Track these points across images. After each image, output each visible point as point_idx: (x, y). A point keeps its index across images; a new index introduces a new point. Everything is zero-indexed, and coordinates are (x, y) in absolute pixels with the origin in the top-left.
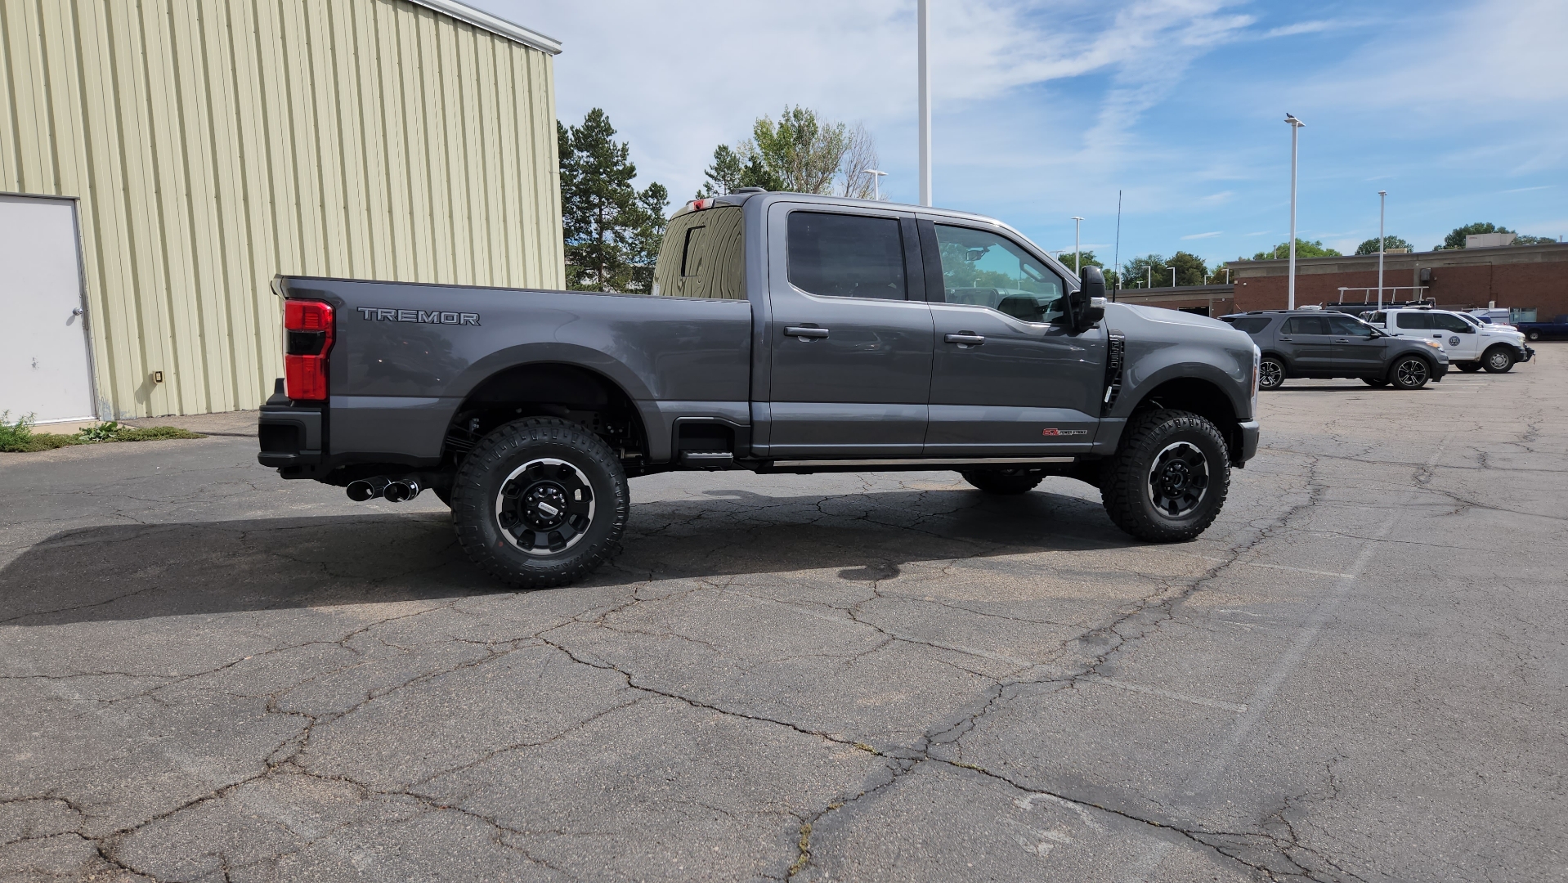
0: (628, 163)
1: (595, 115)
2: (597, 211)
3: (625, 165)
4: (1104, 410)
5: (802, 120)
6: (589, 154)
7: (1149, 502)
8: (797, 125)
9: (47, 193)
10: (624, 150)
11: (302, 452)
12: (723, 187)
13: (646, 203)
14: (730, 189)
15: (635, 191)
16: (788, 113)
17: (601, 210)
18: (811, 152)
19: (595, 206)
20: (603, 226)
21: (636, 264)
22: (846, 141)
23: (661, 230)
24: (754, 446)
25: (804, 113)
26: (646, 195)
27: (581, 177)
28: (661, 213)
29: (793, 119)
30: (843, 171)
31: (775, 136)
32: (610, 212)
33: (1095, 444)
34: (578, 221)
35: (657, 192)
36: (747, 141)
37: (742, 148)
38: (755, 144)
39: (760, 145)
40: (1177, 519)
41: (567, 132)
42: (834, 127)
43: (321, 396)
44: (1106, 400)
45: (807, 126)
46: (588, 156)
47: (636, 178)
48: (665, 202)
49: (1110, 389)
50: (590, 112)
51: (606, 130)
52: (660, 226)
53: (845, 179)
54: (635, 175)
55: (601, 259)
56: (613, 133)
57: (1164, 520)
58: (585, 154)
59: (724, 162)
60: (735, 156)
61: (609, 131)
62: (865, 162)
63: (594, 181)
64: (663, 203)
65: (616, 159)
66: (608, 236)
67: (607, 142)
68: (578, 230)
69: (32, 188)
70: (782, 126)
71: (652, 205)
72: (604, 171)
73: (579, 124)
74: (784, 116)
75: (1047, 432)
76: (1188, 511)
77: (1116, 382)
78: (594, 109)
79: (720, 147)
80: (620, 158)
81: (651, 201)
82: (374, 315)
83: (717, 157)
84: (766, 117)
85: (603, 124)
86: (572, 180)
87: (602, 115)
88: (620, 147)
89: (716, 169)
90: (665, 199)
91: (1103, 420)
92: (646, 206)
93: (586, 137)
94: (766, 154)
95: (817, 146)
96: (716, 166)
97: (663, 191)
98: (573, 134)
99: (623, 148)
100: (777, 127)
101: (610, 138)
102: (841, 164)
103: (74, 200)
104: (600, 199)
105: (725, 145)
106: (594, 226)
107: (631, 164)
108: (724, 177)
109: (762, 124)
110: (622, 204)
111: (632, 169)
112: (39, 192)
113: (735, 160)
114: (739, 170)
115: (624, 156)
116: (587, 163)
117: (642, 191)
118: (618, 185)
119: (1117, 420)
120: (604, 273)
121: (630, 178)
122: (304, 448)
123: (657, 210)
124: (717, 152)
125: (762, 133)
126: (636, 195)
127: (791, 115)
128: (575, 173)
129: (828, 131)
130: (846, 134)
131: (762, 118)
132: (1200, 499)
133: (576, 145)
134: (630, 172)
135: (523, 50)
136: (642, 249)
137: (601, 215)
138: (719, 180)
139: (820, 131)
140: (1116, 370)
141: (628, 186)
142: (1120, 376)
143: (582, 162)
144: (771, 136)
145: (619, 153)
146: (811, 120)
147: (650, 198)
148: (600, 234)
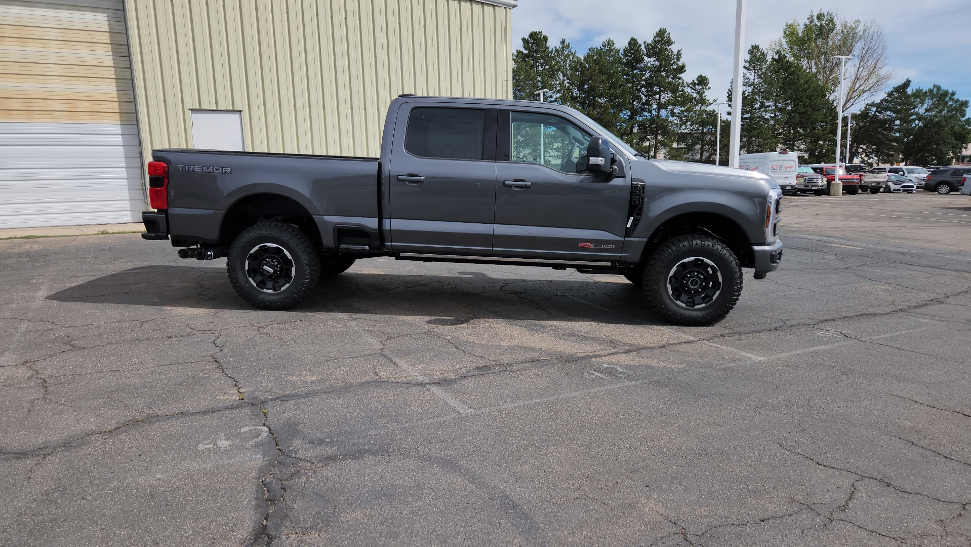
0: (680, 63)
1: (661, 33)
2: (657, 96)
3: (678, 65)
4: (628, 233)
5: (823, 20)
6: (655, 59)
7: (666, 297)
8: (819, 24)
9: (228, 109)
10: (679, 55)
11: (158, 234)
12: (753, 74)
13: (694, 89)
14: (758, 75)
15: (685, 82)
16: (812, 16)
17: (660, 96)
18: (830, 43)
19: (656, 93)
20: (661, 106)
21: (682, 131)
22: (861, 33)
23: (702, 107)
24: (386, 243)
25: (826, 15)
26: (694, 84)
27: (648, 75)
28: (704, 95)
29: (816, 20)
30: (856, 56)
31: (800, 35)
32: (666, 97)
33: (622, 254)
34: (643, 104)
35: (702, 81)
36: (777, 40)
37: (774, 45)
38: (784, 41)
39: (787, 42)
40: (692, 310)
41: (640, 46)
42: (851, 23)
43: (166, 208)
44: (629, 226)
45: (827, 25)
46: (654, 61)
47: (685, 73)
48: (707, 87)
49: (632, 218)
50: (658, 31)
51: (667, 42)
52: (702, 104)
53: (857, 62)
54: (685, 71)
55: (658, 128)
56: (672, 43)
57: (681, 309)
58: (652, 59)
59: (755, 56)
60: (764, 52)
61: (669, 42)
62: (876, 47)
63: (657, 77)
64: (706, 88)
65: (673, 61)
66: (663, 113)
67: (668, 50)
68: (644, 110)
69: (222, 107)
70: (806, 25)
71: (698, 90)
72: (664, 69)
73: (650, 39)
74: (809, 19)
75: (582, 245)
76: (703, 305)
77: (637, 214)
78: (661, 28)
79: (752, 46)
80: (675, 60)
81: (697, 87)
82: (184, 168)
83: (750, 54)
84: (795, 21)
85: (666, 38)
86: (641, 78)
87: (665, 33)
88: (675, 52)
89: (748, 62)
90: (707, 85)
91: (626, 239)
92: (693, 91)
93: (654, 48)
94: (791, 48)
95: (834, 39)
96: (749, 60)
97: (706, 80)
98: (645, 47)
99: (678, 53)
100: (802, 27)
101: (670, 47)
102: (855, 50)
103: (240, 111)
104: (660, 89)
105: (757, 44)
106: (655, 106)
107: (683, 63)
108: (754, 67)
109: (790, 27)
110: (674, 91)
111: (683, 67)
112: (225, 109)
113: (763, 55)
114: (767, 61)
115: (678, 58)
116: (653, 65)
117: (690, 81)
118: (672, 78)
119: (639, 240)
120: (659, 137)
121: (681, 73)
122: (160, 232)
123: (700, 93)
124: (750, 50)
125: (790, 33)
126: (685, 84)
127: (815, 17)
128: (644, 73)
129: (845, 27)
130: (861, 27)
131: (791, 22)
132: (714, 298)
133: (647, 54)
134: (682, 69)
135: (491, 8)
136: (687, 121)
137: (659, 99)
138: (751, 70)
139: (838, 28)
140: (637, 206)
141: (680, 78)
142: (641, 209)
143: (649, 65)
144: (797, 34)
145: (675, 57)
146: (831, 21)
147: (696, 86)
148: (659, 112)
